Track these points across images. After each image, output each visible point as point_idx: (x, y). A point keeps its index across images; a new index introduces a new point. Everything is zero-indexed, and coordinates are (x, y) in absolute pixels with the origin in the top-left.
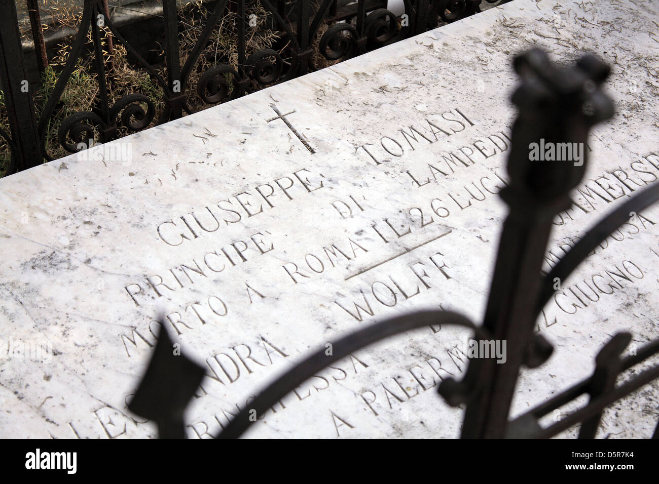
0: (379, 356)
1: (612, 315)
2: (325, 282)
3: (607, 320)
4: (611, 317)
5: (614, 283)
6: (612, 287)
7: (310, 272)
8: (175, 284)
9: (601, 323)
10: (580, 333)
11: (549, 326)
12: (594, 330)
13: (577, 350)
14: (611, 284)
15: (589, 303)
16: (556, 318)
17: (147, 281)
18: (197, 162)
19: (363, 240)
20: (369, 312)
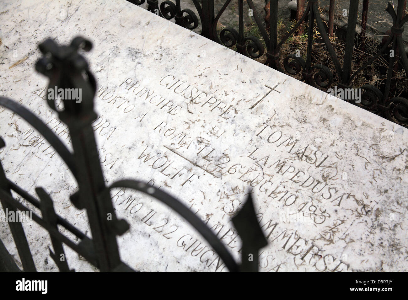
0: (119, 171)
1: (184, 265)
2: (159, 139)
3: (179, 262)
4: (182, 264)
5: (210, 262)
6: (207, 261)
7: (163, 132)
8: (136, 92)
9: (175, 260)
10: (164, 251)
11: (164, 236)
12: (169, 258)
13: (150, 252)
14: (209, 261)
15: (189, 252)
16: (171, 238)
17: (135, 83)
18: (219, 72)
19: (194, 145)
20: (146, 160)
